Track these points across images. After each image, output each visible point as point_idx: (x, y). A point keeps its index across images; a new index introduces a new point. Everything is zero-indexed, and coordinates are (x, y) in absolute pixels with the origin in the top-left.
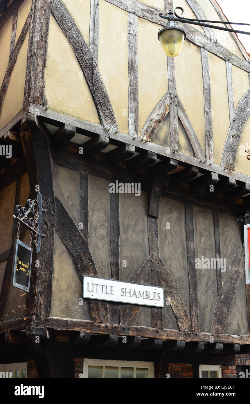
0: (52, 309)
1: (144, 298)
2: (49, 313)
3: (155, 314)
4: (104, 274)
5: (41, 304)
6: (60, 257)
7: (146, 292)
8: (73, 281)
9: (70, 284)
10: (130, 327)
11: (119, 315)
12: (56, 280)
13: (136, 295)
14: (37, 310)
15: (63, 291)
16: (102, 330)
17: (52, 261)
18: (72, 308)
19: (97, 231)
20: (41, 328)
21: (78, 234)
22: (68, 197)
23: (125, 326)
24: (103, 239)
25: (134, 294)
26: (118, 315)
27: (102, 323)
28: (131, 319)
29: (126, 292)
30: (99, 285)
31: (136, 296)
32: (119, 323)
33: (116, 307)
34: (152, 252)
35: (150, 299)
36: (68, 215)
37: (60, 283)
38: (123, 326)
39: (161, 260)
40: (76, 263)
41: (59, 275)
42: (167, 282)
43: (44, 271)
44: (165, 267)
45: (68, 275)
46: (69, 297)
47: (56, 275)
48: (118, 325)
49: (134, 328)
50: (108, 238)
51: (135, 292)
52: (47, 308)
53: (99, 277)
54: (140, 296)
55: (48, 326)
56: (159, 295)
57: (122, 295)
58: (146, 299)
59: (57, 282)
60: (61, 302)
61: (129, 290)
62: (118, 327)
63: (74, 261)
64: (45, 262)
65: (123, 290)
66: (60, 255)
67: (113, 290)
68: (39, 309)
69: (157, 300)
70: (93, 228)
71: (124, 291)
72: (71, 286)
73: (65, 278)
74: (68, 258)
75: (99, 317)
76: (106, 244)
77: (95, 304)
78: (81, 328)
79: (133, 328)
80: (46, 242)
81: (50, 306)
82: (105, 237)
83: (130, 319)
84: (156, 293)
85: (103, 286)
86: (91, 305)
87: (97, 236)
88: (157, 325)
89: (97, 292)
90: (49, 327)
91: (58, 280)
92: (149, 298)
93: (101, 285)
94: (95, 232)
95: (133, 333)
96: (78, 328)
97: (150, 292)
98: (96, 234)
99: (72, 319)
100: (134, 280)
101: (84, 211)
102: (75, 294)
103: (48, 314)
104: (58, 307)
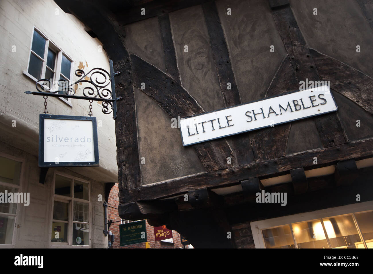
0: (143, 175)
1: (292, 111)
2: (140, 181)
3: (323, 126)
4: (213, 106)
5: (126, 174)
6: (145, 112)
7: (294, 101)
8: (168, 131)
9: (164, 137)
10: (276, 159)
11: (252, 149)
12: (143, 140)
13: (274, 112)
14: (122, 183)
15: (156, 148)
16: (226, 179)
17: (134, 121)
18: (172, 165)
19: (191, 63)
20: (129, 204)
21: (164, 77)
22: (146, 47)
23: (265, 162)
24: (202, 68)
25: (271, 111)
26: (250, 151)
27: (223, 169)
28: (277, 148)
29: (255, 115)
30: (206, 122)
31: (276, 113)
32: (254, 161)
33: (244, 141)
34: (290, 48)
35: (304, 108)
36: (148, 64)
37: (149, 141)
38: (263, 162)
39: (311, 51)
40: (168, 110)
41: (146, 133)
42: (335, 73)
43: (125, 136)
44: (323, 56)
45: (158, 128)
46: (165, 153)
47: (142, 134)
48: (253, 164)
49: (285, 158)
50: (210, 63)
51: (272, 109)
52: (136, 177)
53: (204, 113)
54: (283, 111)
55: (139, 199)
56: (321, 97)
57: (248, 121)
58: (296, 110)
59: (145, 142)
60: (155, 163)
61: (261, 110)
62: (254, 165)
63: (165, 108)
64: (125, 125)
65: (248, 114)
66: (145, 110)
67: (231, 120)
68: (124, 182)
69: (320, 105)
70: (185, 62)
71: (252, 115)
72: (165, 138)
73: (156, 132)
74: (156, 109)
75: (216, 163)
76: (209, 70)
77: (205, 148)
78: (190, 187)
79: (283, 159)
80: (125, 103)
81: (139, 173)
82: (206, 64)
83: (274, 149)
84: (314, 96)
85: (212, 121)
86: (200, 152)
87: (193, 68)
88: (333, 141)
89: (204, 132)
90: (142, 199)
91: (145, 139)
92: (302, 107)
93: (208, 121)
94: (188, 65)
95: (285, 166)
96: (186, 188)
97: (301, 99)
98: (190, 67)
99: (173, 179)
100: (267, 95)
101: (168, 50)
102: (172, 146)
103: (138, 184)
104: (150, 171)
